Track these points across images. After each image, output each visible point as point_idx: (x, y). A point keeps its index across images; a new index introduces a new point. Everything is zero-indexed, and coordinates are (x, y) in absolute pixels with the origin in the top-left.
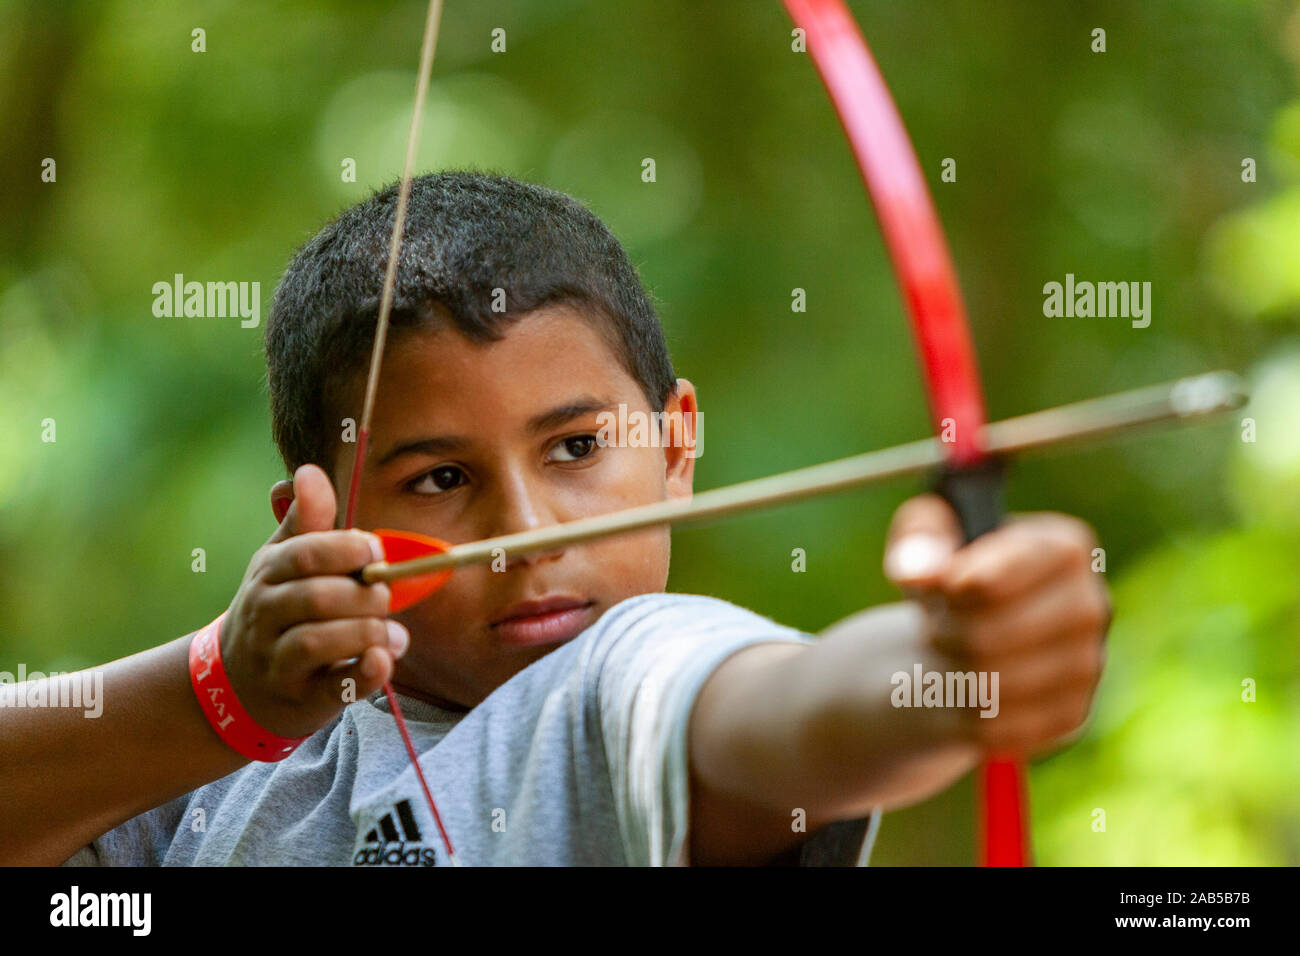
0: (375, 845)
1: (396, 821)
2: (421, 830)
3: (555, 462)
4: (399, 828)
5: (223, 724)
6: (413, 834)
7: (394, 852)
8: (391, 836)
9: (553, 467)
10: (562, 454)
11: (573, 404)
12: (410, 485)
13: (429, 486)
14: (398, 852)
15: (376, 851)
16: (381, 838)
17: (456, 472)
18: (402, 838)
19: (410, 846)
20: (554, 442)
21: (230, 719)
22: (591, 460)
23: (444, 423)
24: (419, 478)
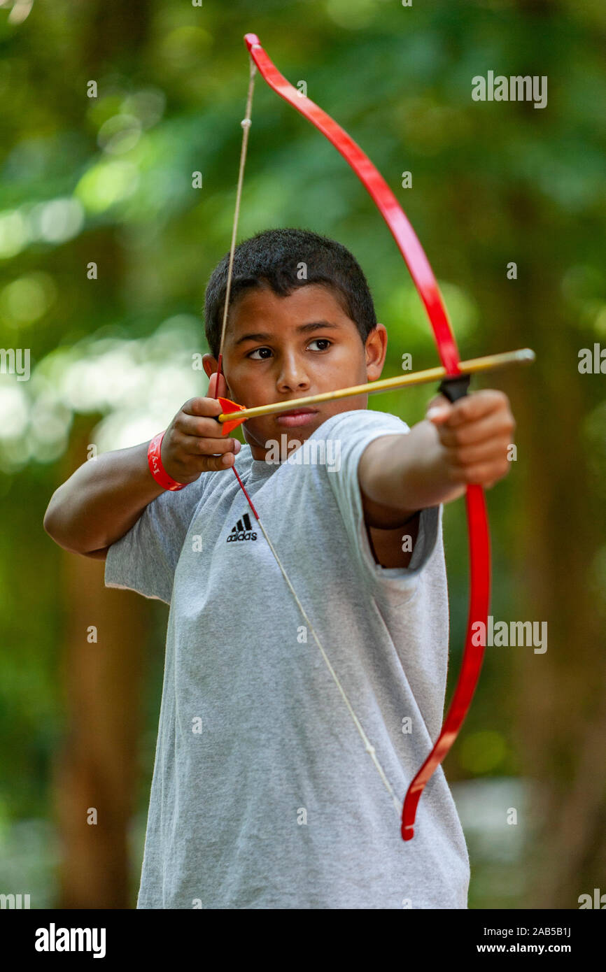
0: (234, 533)
1: (243, 522)
2: (252, 525)
3: (310, 350)
4: (244, 526)
5: (155, 472)
6: (249, 527)
7: (241, 535)
8: (240, 528)
9: (309, 352)
10: (314, 347)
11: (318, 323)
12: (249, 355)
13: (257, 356)
14: (243, 535)
15: (235, 536)
16: (237, 530)
17: (269, 352)
18: (245, 529)
19: (247, 532)
20: (310, 341)
21: (158, 470)
22: (326, 351)
23: (263, 328)
24: (253, 352)
